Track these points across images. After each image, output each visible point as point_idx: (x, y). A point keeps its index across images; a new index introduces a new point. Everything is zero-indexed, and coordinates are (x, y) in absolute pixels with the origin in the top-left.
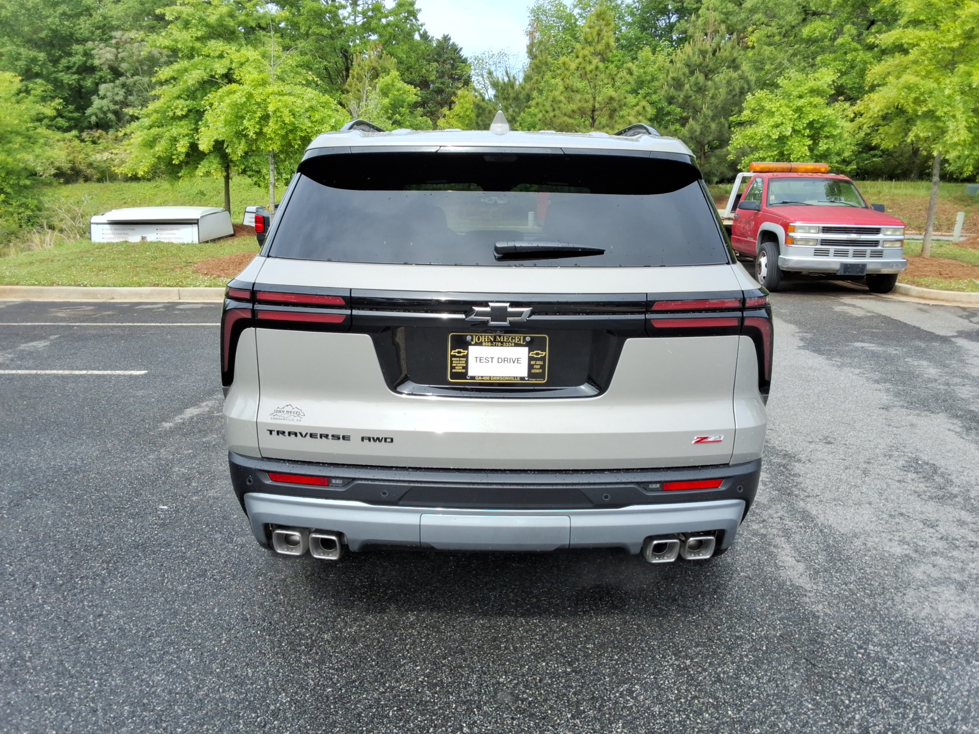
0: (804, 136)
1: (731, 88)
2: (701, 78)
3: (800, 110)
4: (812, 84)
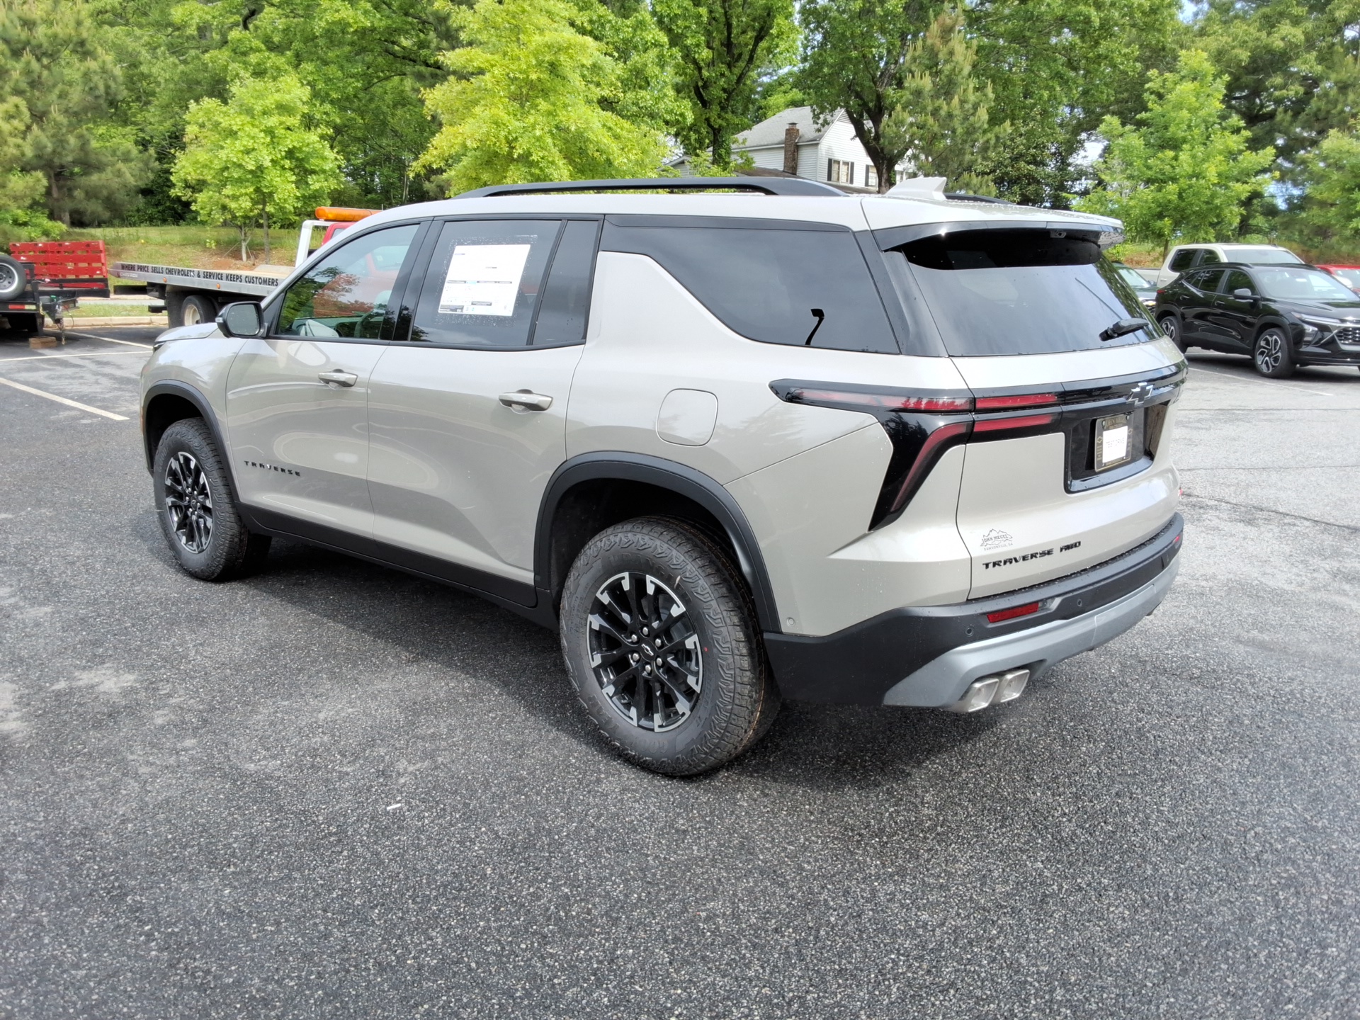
0: (285, 169)
1: (92, 85)
2: (35, 65)
3: (270, 132)
4: (277, 96)
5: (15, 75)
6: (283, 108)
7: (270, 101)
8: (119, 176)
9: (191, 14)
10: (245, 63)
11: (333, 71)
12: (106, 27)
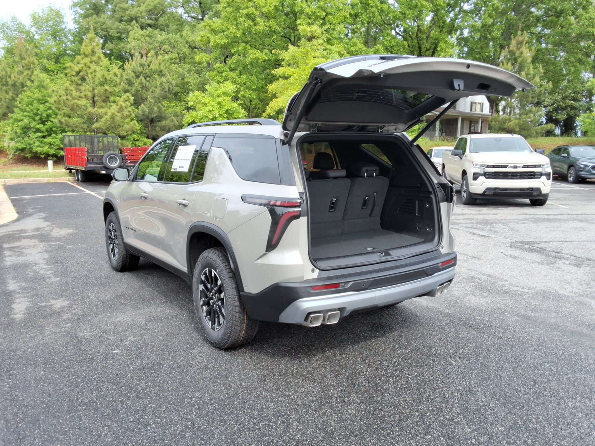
1: (163, 87)
2: (144, 80)
3: (219, 103)
4: (223, 89)
5: (136, 85)
6: (225, 94)
7: (220, 92)
8: (172, 122)
9: (202, 58)
10: (221, 76)
11: (254, 78)
12: (173, 65)
